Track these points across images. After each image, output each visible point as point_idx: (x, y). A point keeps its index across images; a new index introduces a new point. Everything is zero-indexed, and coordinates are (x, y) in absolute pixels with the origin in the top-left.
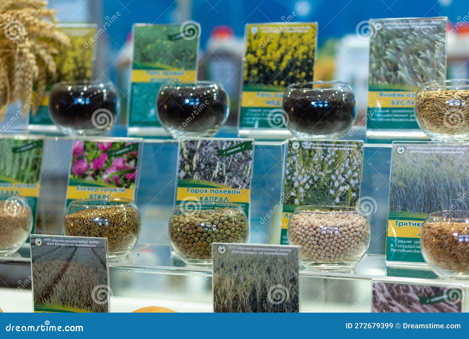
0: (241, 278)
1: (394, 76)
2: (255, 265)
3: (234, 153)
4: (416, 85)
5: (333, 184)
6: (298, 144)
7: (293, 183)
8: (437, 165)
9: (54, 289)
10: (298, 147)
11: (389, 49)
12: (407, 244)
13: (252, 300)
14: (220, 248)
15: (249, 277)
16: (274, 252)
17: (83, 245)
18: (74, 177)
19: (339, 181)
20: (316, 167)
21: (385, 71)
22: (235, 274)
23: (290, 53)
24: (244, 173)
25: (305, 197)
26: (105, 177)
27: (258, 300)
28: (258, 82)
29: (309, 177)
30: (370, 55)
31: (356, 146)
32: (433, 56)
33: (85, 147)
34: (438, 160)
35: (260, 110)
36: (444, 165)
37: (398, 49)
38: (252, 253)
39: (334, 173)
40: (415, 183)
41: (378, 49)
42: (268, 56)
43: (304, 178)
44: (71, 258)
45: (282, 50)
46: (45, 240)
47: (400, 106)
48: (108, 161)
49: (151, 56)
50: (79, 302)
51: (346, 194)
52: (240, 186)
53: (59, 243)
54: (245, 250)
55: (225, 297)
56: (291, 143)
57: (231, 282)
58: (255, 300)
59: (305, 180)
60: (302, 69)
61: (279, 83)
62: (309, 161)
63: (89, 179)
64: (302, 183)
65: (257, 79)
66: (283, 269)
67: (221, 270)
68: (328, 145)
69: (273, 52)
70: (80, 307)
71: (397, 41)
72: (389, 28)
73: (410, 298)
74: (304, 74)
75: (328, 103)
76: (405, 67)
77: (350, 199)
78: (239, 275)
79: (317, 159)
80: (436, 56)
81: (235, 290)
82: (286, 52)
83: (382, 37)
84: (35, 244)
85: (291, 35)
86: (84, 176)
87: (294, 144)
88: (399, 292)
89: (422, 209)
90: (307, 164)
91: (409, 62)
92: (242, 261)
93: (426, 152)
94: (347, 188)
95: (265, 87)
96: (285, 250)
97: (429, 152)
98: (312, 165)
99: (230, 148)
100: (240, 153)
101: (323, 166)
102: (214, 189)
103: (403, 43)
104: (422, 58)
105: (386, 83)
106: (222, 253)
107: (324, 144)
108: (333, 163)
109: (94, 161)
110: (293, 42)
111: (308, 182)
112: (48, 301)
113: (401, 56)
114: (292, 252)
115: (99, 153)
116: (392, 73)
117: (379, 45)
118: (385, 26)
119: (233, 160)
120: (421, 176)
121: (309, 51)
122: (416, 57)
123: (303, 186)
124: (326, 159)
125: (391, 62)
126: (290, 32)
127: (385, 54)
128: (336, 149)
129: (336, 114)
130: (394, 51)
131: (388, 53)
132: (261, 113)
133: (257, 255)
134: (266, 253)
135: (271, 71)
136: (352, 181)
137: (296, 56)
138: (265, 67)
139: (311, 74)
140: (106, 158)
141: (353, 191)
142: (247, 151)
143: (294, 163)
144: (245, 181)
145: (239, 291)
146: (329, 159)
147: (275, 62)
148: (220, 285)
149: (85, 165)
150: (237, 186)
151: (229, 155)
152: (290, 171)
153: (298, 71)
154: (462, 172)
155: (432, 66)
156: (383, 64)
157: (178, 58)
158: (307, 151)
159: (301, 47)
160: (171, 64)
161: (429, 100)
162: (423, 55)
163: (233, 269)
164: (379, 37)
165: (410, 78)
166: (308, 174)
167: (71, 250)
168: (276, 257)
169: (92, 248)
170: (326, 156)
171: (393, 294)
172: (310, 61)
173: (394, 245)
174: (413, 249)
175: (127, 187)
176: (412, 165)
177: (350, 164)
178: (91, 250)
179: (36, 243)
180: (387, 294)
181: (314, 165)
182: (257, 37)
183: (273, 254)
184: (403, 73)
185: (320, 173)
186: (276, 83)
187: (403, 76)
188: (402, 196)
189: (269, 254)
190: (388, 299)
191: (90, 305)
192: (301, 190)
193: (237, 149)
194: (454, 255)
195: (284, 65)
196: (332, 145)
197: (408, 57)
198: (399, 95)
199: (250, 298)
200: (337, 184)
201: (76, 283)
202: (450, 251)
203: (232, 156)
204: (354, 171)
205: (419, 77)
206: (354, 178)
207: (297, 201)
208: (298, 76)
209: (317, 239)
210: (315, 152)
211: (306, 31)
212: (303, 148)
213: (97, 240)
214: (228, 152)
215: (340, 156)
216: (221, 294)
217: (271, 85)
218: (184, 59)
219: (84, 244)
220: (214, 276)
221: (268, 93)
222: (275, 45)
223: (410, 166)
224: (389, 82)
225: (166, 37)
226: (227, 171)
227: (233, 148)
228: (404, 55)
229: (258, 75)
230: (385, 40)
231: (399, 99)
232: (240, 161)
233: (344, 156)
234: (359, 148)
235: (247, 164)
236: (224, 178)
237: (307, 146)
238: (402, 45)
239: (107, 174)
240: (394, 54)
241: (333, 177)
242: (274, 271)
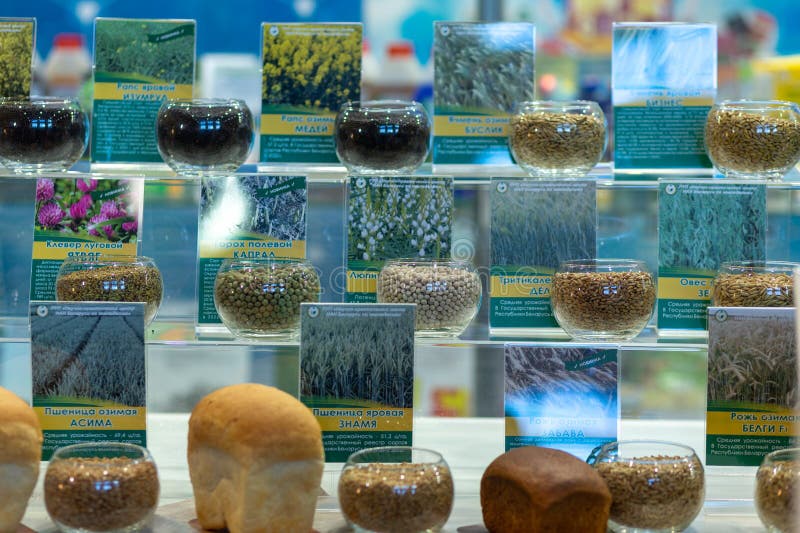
0: (339, 348)
1: (467, 97)
2: (357, 330)
3: (280, 193)
4: (498, 108)
5: (415, 232)
6: (364, 181)
7: (360, 232)
8: (550, 206)
9: (65, 375)
10: (365, 184)
11: (460, 61)
12: (516, 306)
13: (352, 376)
14: (311, 310)
15: (348, 346)
16: (383, 312)
17: (110, 314)
18: (42, 228)
19: (423, 229)
20: (391, 210)
21: (456, 89)
22: (330, 343)
23: (326, 63)
24: (296, 219)
25: (377, 251)
26: (90, 227)
27: (360, 376)
28: (283, 101)
29: (382, 224)
30: (436, 68)
31: (443, 183)
32: (518, 71)
33: (56, 186)
34: (550, 199)
35: (287, 140)
36: (558, 205)
37: (472, 61)
38: (353, 315)
39: (415, 218)
40: (522, 229)
41: (445, 60)
42: (296, 67)
43: (374, 225)
44: (92, 331)
45: (315, 59)
46: (53, 308)
47: (476, 134)
48: (94, 206)
49: (124, 64)
50: (101, 391)
51: (433, 245)
52: (291, 237)
53: (74, 311)
54: (345, 312)
55: (316, 374)
56: (354, 180)
57: (324, 353)
58: (357, 375)
59: (376, 228)
60: (344, 86)
61: (313, 103)
62: (382, 203)
63: (66, 232)
64: (372, 231)
65: (280, 97)
66: (394, 334)
67: (312, 338)
68: (405, 182)
69: (302, 61)
70: (103, 398)
71: (471, 50)
72: (460, 33)
73: (553, 364)
74: (347, 91)
75: (399, 129)
76: (483, 85)
77: (439, 250)
78: (335, 344)
79: (391, 200)
80: (522, 71)
81: (329, 364)
82: (321, 62)
83: (451, 44)
84: (36, 314)
85: (327, 39)
86: (58, 227)
87: (358, 182)
88: (539, 358)
89: (533, 261)
90: (377, 207)
91: (487, 77)
92: (340, 326)
93: (535, 190)
94: (434, 236)
95: (292, 108)
96: (396, 310)
97: (538, 190)
98: (385, 208)
99: (274, 187)
100: (289, 193)
101: (400, 209)
102: (255, 242)
103: (478, 53)
104: (504, 74)
105: (457, 104)
106: (313, 316)
107: (399, 181)
108: (413, 205)
109: (71, 205)
110: (331, 48)
111: (380, 230)
112: (54, 393)
113: (477, 70)
114: (406, 312)
115: (79, 195)
116: (465, 92)
117: (448, 55)
118: (455, 31)
119: (279, 202)
120: (529, 219)
121: (353, 61)
122: (496, 72)
123: (375, 236)
124: (404, 200)
125: (463, 78)
126: (325, 35)
127: (456, 68)
128: (417, 187)
129: (410, 143)
130: (467, 63)
131: (459, 66)
132: (289, 143)
133: (361, 317)
134: (372, 315)
135: (300, 86)
136: (440, 228)
137: (334, 66)
138: (291, 81)
139: (357, 91)
140: (91, 202)
141: (443, 241)
142: (298, 191)
143: (360, 206)
144: (297, 231)
145: (334, 365)
146: (408, 200)
147: (305, 75)
148: (309, 358)
149: (58, 212)
150: (287, 237)
151: (273, 196)
152: (354, 216)
153: (339, 86)
154: (581, 213)
155: (518, 83)
156: (453, 79)
157: (165, 67)
158: (377, 191)
159: (342, 55)
160: (154, 75)
161: (536, 124)
162: (505, 70)
163: (328, 336)
164: (447, 45)
165: (489, 99)
166: (380, 220)
167: (92, 321)
168: (385, 320)
169: (124, 317)
170: (403, 197)
171: (532, 361)
172: (355, 74)
173: (499, 307)
174: (524, 311)
175: (125, 241)
176: (518, 207)
177: (437, 206)
178: (122, 319)
179: (39, 313)
180: (525, 360)
181: (388, 208)
182: (278, 41)
183: (382, 315)
184: (480, 92)
185: (397, 218)
186: (308, 102)
187: (481, 96)
188: (506, 245)
189: (375, 315)
190: (526, 366)
191: (118, 395)
192: (372, 241)
193: (285, 187)
194: (603, 309)
195: (318, 78)
196: (411, 182)
197: (486, 72)
198: (475, 120)
199: (349, 374)
200: (420, 232)
201: (98, 365)
202: (600, 305)
203: (277, 196)
204: (442, 216)
205: (501, 97)
206: (444, 225)
207: (366, 256)
208: (340, 94)
209: (427, 296)
210: (388, 191)
211: (347, 34)
212: (371, 186)
213: (131, 305)
214: (272, 192)
215: (422, 196)
216: (311, 370)
217: (301, 106)
218: (175, 67)
219: (112, 311)
220: (303, 345)
221: (298, 116)
222: (304, 52)
223: (515, 208)
224: (461, 103)
225: (147, 38)
226: (271, 218)
227: (279, 186)
228: (480, 69)
229: (282, 91)
230: (455, 49)
231: (476, 125)
232: (289, 203)
233: (428, 196)
234: (447, 186)
235: (299, 208)
236: (268, 227)
237: (377, 184)
238: (477, 56)
239: (93, 223)
240: (468, 68)
241: (415, 223)
242: (382, 337)
